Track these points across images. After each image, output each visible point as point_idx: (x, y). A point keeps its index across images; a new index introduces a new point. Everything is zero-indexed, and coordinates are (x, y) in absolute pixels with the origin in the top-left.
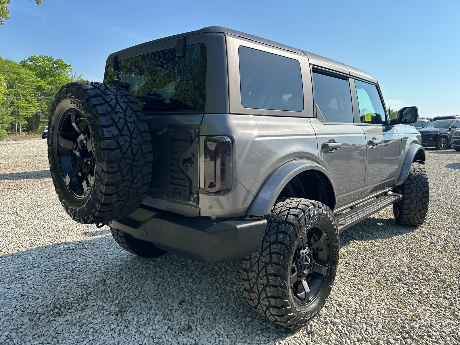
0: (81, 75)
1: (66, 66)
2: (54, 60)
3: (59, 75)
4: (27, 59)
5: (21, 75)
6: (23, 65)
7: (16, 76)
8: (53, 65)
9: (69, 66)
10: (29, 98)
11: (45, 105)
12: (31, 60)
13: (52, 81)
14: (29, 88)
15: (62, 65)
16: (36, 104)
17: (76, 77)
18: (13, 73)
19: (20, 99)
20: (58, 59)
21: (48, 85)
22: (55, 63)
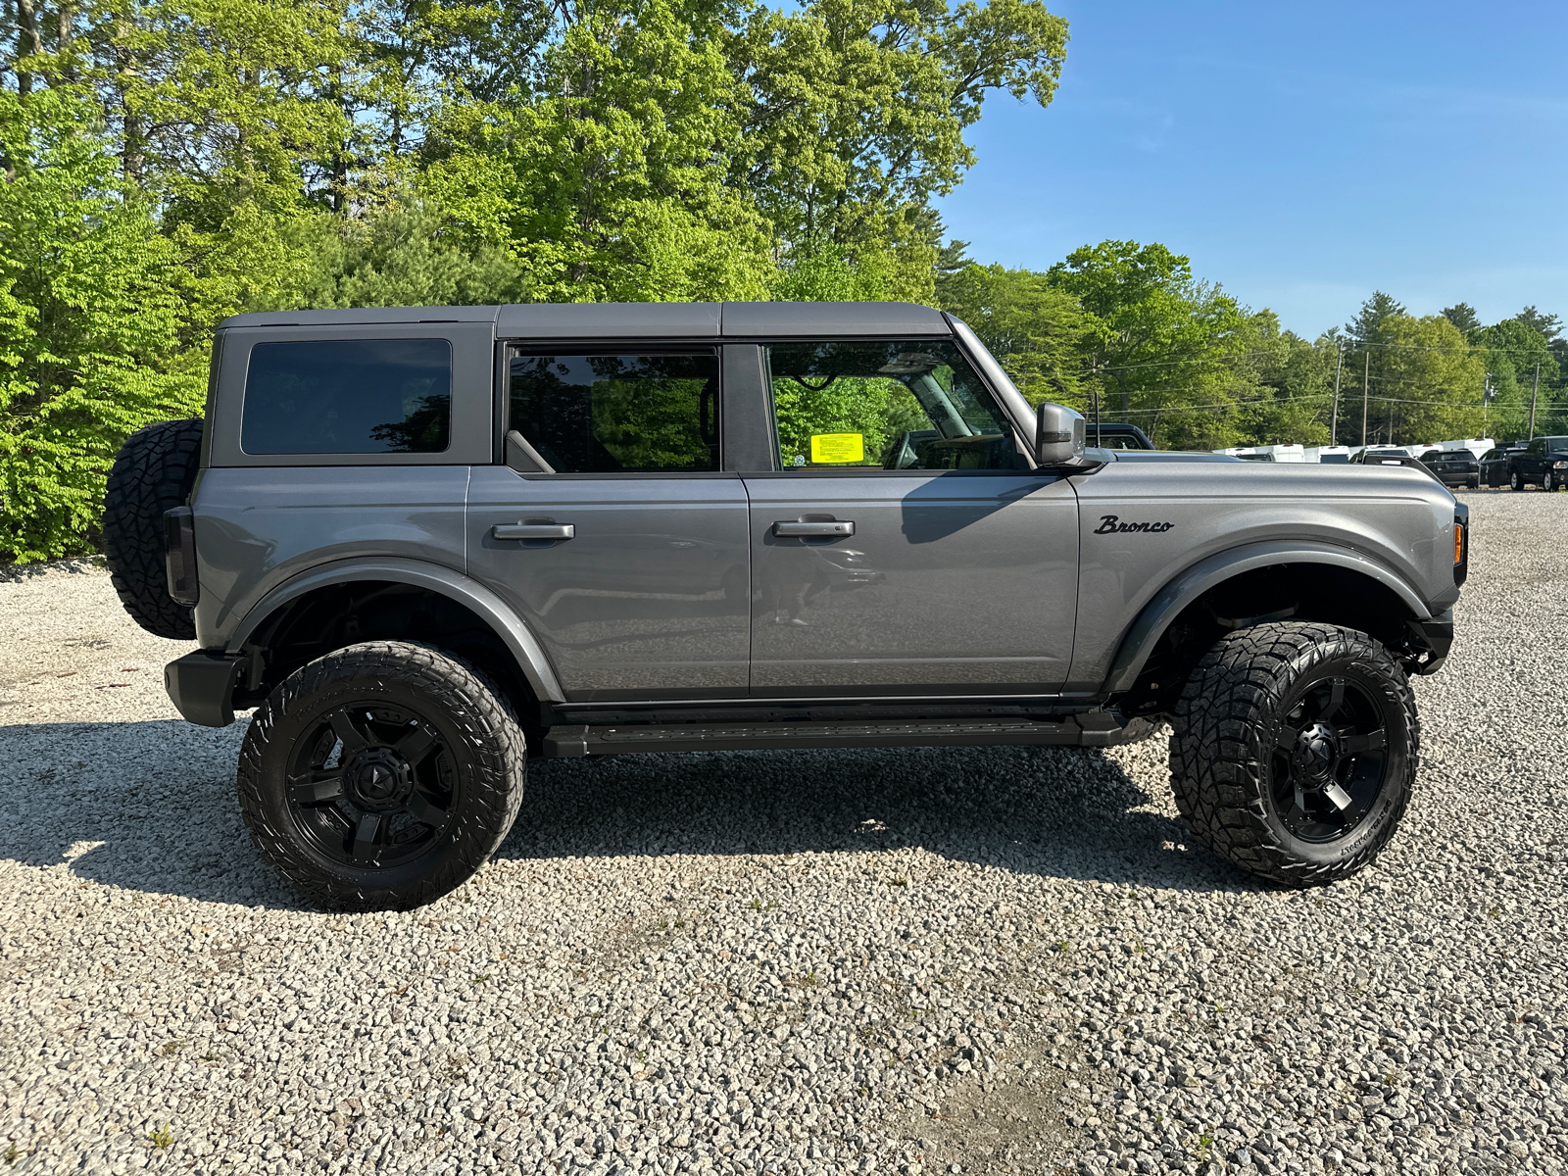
0: (1218, 285)
1: (1172, 261)
2: (1140, 250)
3: (1147, 293)
4: (1064, 261)
5: (1042, 311)
6: (1054, 278)
7: (1029, 315)
8: (1135, 266)
9: (1184, 260)
10: (1058, 373)
11: (1101, 392)
12: (1075, 260)
13: (1125, 314)
14: (1060, 344)
15: (1162, 262)
16: (1076, 390)
17: (1204, 292)
18: (1022, 307)
19: (1034, 378)
20: (1150, 244)
21: (1112, 329)
22: (1141, 258)
